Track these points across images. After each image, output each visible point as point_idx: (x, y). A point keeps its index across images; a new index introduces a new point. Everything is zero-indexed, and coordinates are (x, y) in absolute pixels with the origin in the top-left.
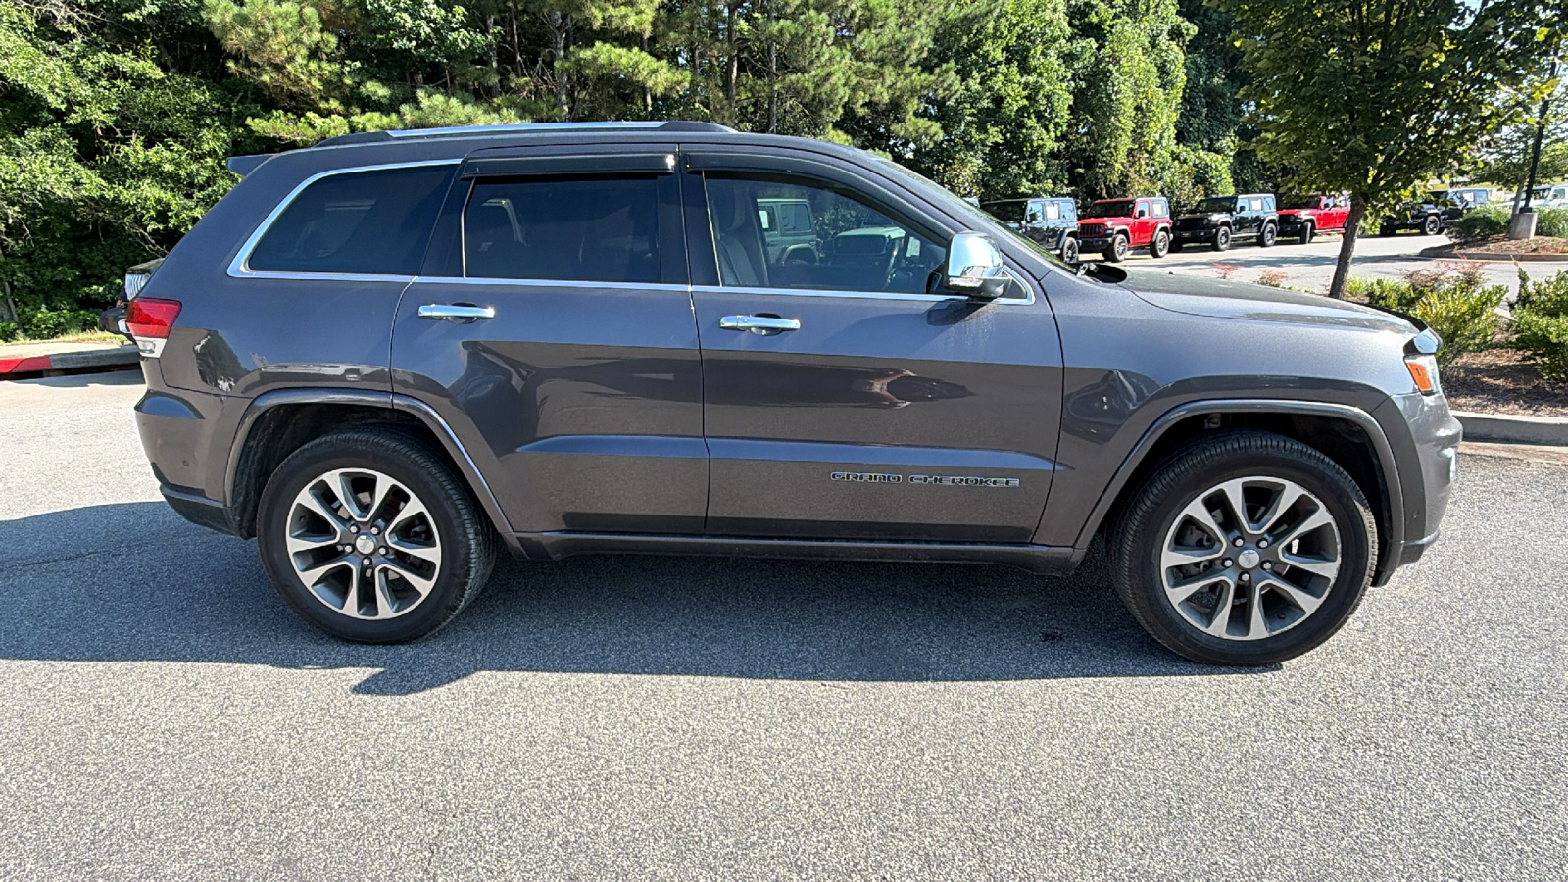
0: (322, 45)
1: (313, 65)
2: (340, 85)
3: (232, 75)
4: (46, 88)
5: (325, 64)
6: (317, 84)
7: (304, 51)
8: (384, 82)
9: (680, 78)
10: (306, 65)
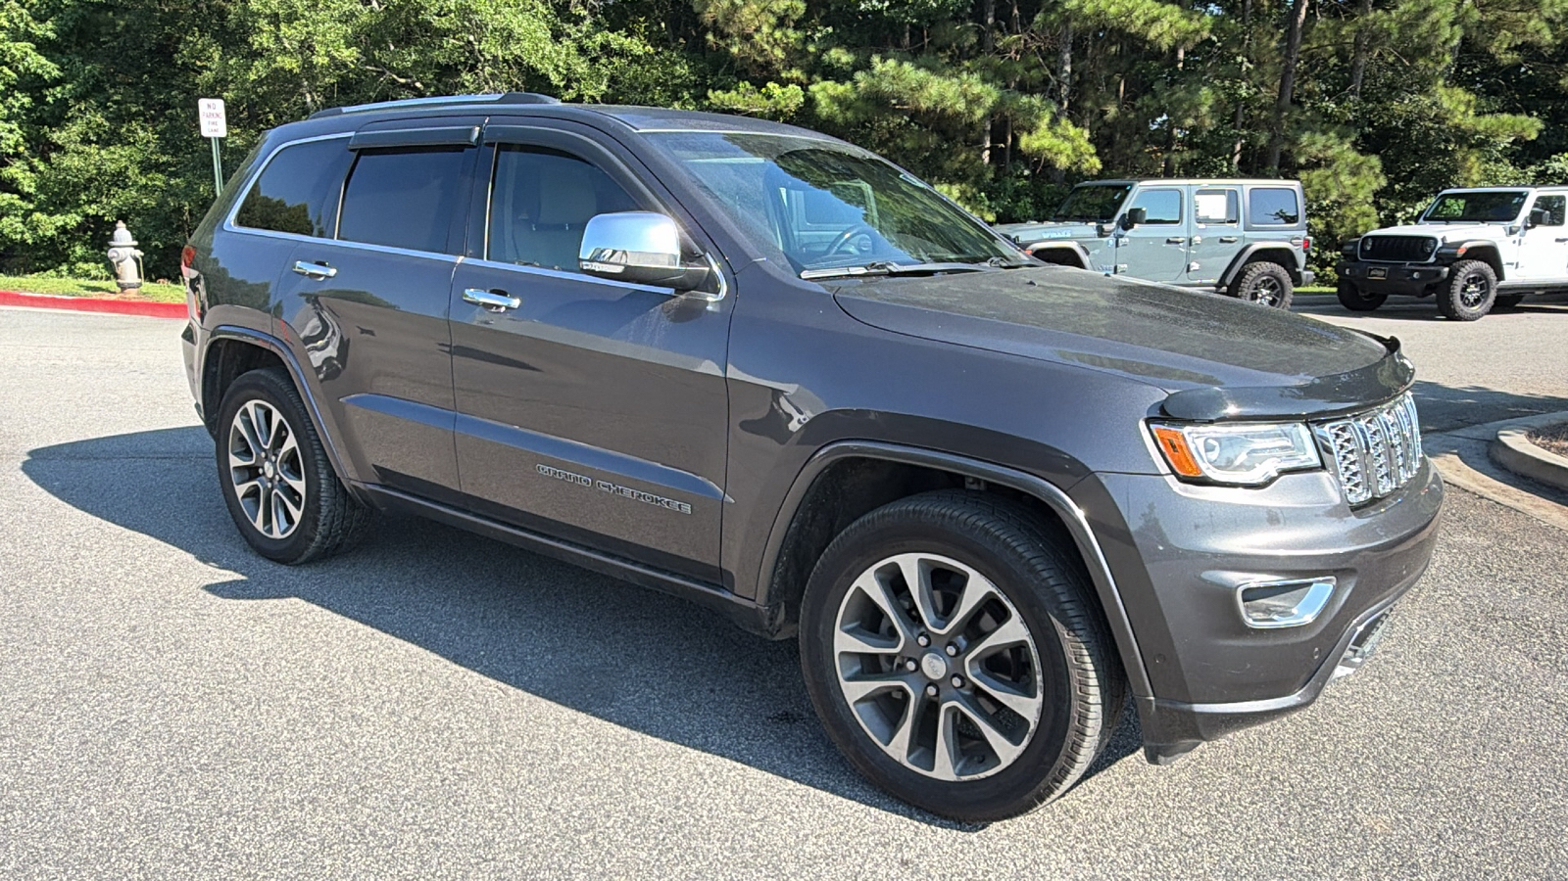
0: (790, 12)
1: (778, 34)
2: (804, 53)
3: (711, 47)
4: (551, 68)
5: (790, 32)
6: (779, 53)
7: (773, 20)
8: (849, 49)
9: (1198, 26)
10: (772, 34)
